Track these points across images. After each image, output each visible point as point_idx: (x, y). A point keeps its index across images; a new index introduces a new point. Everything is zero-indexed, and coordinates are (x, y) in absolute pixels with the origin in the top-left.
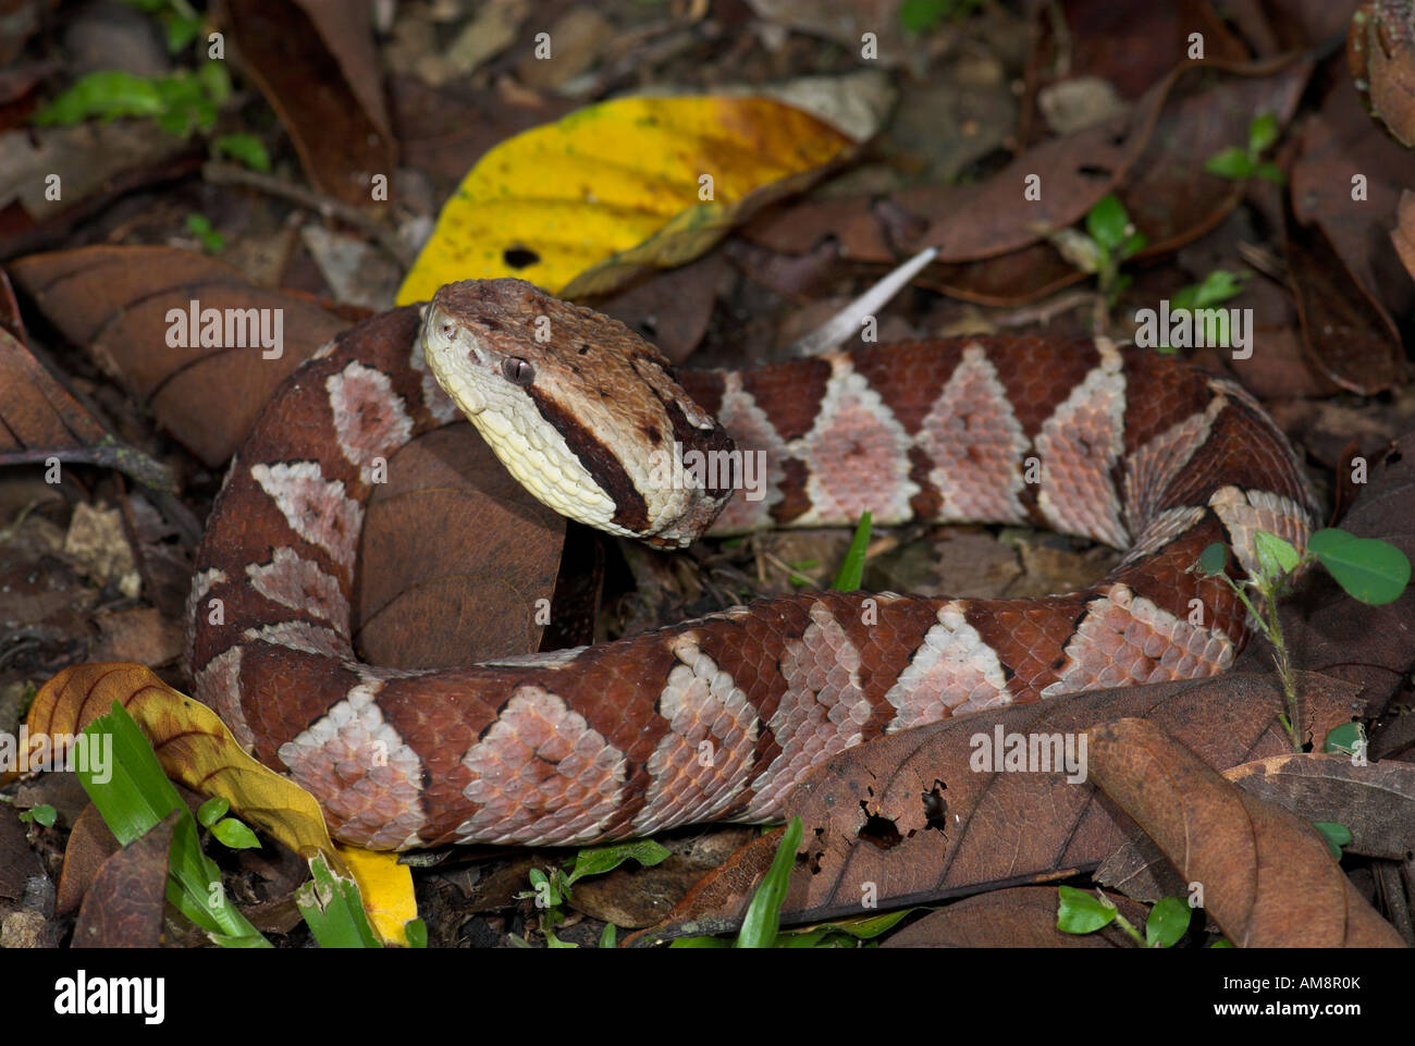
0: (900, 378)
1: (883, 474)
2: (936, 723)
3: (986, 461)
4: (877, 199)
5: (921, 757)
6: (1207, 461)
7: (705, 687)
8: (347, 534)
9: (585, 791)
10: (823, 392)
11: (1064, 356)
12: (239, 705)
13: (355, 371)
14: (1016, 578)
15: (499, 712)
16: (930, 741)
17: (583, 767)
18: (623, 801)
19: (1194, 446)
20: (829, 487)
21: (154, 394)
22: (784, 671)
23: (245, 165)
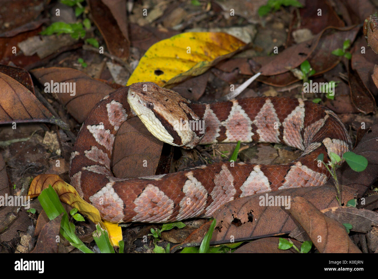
0: (250, 107)
1: (245, 130)
2: (252, 195)
3: (270, 128)
4: (249, 59)
5: (248, 204)
6: (323, 131)
7: (194, 186)
8: (110, 143)
9: (164, 210)
10: (231, 110)
11: (290, 103)
12: (80, 186)
13: (113, 102)
14: (277, 157)
15: (143, 190)
16: (250, 200)
17: (163, 204)
18: (173, 213)
19: (320, 127)
20: (231, 133)
21: (66, 105)
22: (215, 182)
23: (93, 46)
